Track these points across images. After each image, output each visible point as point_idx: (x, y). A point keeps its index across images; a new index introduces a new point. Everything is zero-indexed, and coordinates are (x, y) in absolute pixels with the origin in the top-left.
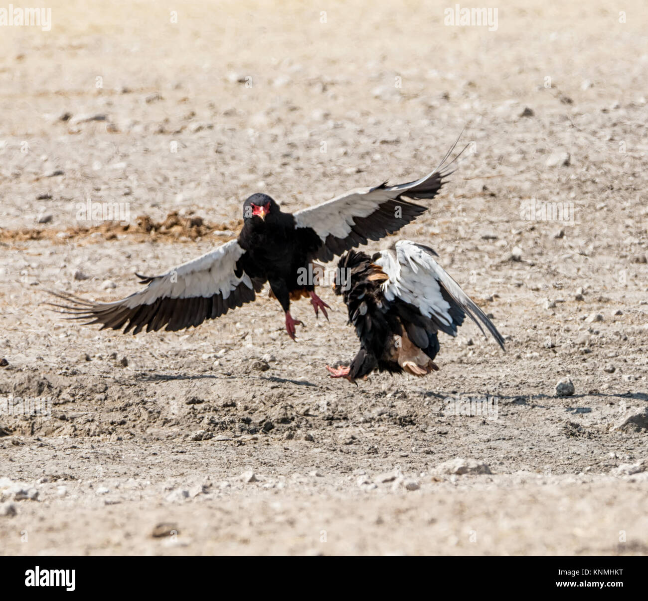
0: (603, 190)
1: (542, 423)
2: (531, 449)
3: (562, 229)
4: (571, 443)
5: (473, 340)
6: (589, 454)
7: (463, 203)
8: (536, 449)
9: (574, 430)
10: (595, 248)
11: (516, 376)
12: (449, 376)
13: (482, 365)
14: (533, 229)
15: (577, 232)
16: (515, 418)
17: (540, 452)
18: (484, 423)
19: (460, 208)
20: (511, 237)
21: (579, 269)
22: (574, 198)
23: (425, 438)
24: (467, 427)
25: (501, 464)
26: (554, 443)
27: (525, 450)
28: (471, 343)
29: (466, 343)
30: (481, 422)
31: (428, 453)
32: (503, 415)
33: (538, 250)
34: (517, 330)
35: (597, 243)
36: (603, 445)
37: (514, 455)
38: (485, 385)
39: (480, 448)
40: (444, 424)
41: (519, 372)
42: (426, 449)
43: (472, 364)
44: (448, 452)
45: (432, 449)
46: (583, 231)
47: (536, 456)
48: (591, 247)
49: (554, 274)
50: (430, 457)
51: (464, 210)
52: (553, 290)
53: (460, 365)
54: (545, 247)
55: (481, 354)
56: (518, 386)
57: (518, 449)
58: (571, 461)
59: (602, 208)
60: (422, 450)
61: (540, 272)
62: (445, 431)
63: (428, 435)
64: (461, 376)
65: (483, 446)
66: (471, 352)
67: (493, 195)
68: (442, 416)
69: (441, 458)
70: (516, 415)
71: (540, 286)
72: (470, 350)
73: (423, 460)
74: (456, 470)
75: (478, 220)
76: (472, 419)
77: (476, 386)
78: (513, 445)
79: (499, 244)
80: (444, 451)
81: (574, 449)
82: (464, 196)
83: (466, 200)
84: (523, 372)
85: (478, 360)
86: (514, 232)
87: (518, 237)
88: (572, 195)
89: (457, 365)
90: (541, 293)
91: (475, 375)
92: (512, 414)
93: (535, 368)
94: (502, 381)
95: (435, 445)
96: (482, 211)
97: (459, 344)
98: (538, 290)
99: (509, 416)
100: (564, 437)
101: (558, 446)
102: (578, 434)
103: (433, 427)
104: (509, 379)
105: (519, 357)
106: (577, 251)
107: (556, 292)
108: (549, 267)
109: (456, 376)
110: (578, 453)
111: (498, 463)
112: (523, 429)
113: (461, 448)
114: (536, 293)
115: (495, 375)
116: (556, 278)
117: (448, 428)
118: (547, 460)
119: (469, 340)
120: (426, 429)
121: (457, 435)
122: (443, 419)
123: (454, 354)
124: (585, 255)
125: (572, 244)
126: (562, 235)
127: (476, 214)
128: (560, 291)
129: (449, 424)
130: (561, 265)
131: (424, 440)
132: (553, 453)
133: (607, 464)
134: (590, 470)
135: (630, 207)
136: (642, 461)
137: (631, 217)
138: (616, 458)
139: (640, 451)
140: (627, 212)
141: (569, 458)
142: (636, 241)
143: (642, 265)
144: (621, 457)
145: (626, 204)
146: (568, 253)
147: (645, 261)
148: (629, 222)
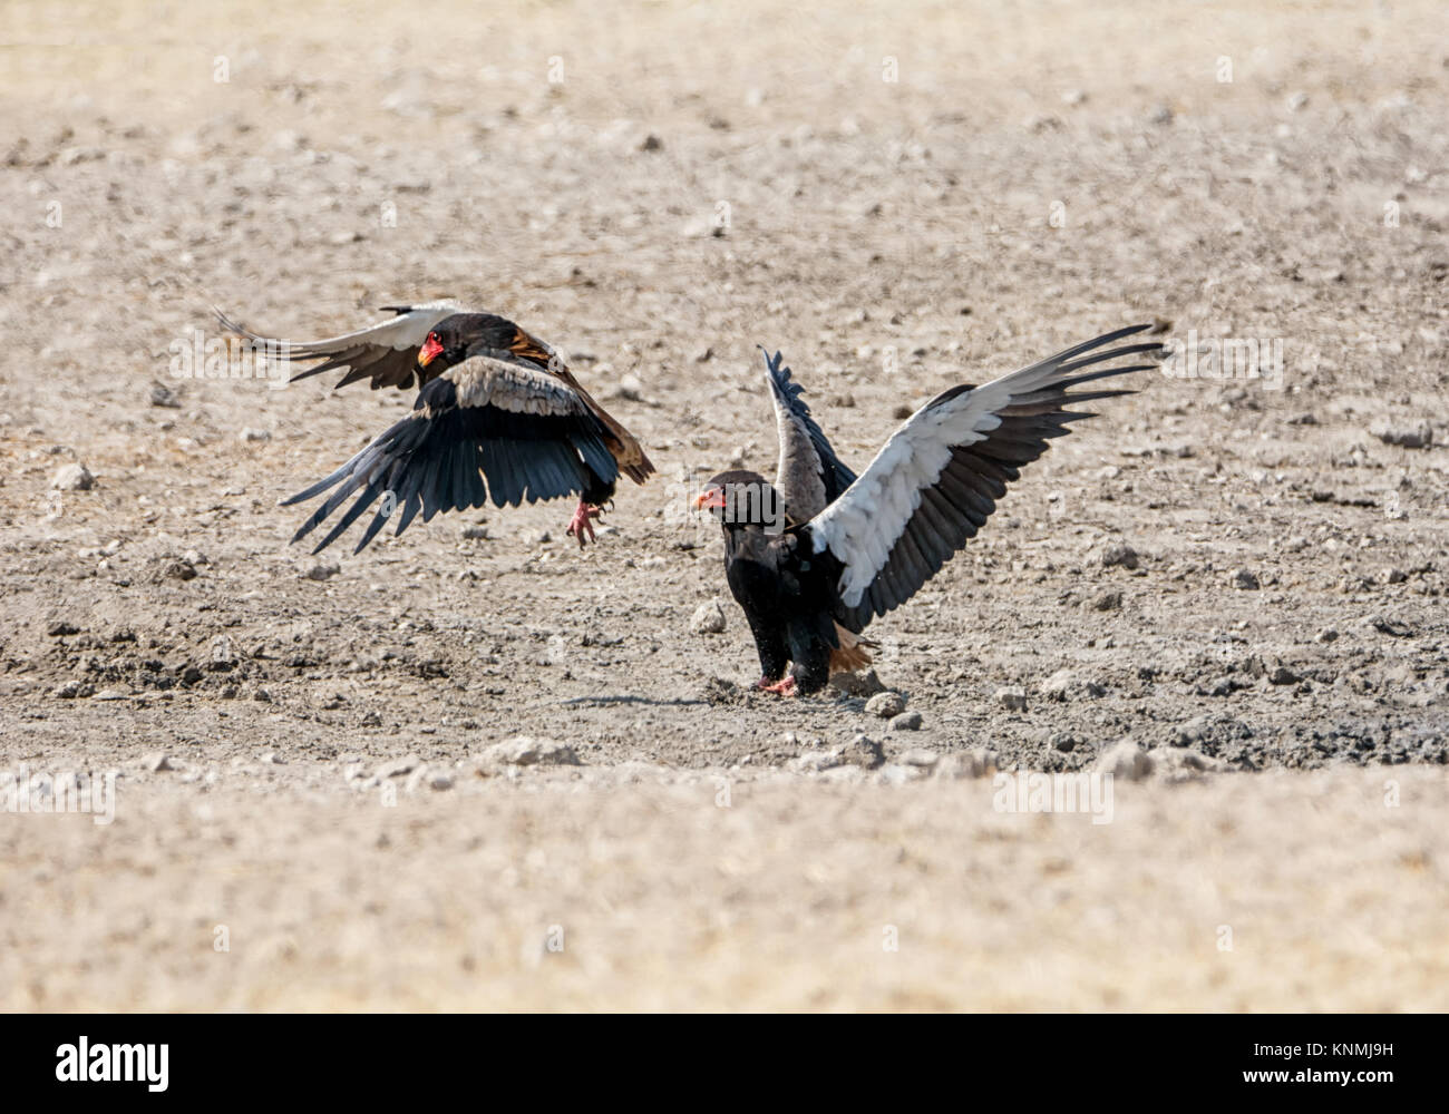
0: (780, 280)
1: (668, 679)
2: (649, 723)
3: (709, 345)
4: (718, 716)
5: (551, 533)
6: (749, 735)
7: (539, 297)
8: (658, 724)
9: (724, 693)
11: (624, 598)
12: (508, 595)
13: (567, 576)
14: (659, 345)
15: (735, 351)
16: (622, 670)
17: (664, 728)
18: (568, 676)
19: (532, 304)
20: (619, 358)
21: (737, 416)
22: (732, 293)
23: (464, 700)
24: (538, 684)
25: (597, 748)
26: (689, 714)
27: (638, 726)
28: (546, 539)
29: (539, 538)
30: (562, 675)
31: (469, 727)
32: (600, 665)
33: (666, 381)
34: (629, 518)
36: (774, 720)
37: (619, 733)
38: (570, 611)
39: (561, 720)
40: (498, 678)
41: (631, 590)
42: (467, 720)
43: (548, 574)
44: (504, 725)
45: (476, 720)
47: (657, 737)
48: (758, 379)
49: (695, 423)
50: (472, 734)
51: (539, 309)
52: (692, 450)
53: (527, 576)
54: (679, 375)
55: (564, 557)
56: (627, 615)
57: (626, 724)
58: (718, 746)
59: (778, 312)
60: (459, 721)
61: (670, 420)
62: (499, 689)
63: (471, 695)
64: (528, 596)
65: (565, 717)
66: (547, 555)
67: (590, 284)
68: (495, 662)
69: (492, 738)
70: (623, 665)
71: (669, 442)
72: (545, 550)
73: (461, 739)
74: (518, 756)
75: (563, 326)
76: (547, 670)
77: (554, 614)
78: (617, 716)
79: (598, 368)
80: (497, 724)
81: (723, 726)
82: (539, 286)
83: (544, 293)
84: (638, 591)
85: (560, 568)
86: (626, 348)
87: (634, 359)
88: (728, 286)
89: (522, 576)
90: (670, 453)
91: (553, 594)
92: (618, 663)
93: (657, 584)
94: (600, 606)
95: (483, 714)
96: (571, 311)
97: (527, 541)
98: (665, 448)
99: (613, 666)
100: (707, 704)
101: (697, 720)
102: (729, 699)
103: (479, 681)
104: (612, 602)
105: (631, 565)
106: (735, 384)
107: (697, 453)
108: (687, 410)
109: (520, 595)
110: (730, 732)
111: (591, 746)
112: (636, 688)
113: (528, 719)
114: (663, 453)
115: (589, 594)
116: (698, 429)
117: (505, 684)
118: (675, 743)
119: (544, 533)
120: (467, 684)
121: (520, 696)
122: (497, 669)
123: (518, 557)
124: (749, 391)
125: (727, 373)
126: (709, 355)
127: (560, 316)
128: (704, 453)
129: (507, 677)
130: (707, 409)
131: (462, 704)
132: (687, 732)
133: (779, 752)
134: (750, 762)
135: (829, 311)
136: (841, 747)
137: (830, 328)
138: (797, 742)
139: (838, 731)
140: (823, 319)
141: (714, 742)
142: (837, 369)
143: (848, 412)
144: (804, 742)
145: (822, 305)
146: (719, 388)
147: (851, 404)
148: (827, 336)
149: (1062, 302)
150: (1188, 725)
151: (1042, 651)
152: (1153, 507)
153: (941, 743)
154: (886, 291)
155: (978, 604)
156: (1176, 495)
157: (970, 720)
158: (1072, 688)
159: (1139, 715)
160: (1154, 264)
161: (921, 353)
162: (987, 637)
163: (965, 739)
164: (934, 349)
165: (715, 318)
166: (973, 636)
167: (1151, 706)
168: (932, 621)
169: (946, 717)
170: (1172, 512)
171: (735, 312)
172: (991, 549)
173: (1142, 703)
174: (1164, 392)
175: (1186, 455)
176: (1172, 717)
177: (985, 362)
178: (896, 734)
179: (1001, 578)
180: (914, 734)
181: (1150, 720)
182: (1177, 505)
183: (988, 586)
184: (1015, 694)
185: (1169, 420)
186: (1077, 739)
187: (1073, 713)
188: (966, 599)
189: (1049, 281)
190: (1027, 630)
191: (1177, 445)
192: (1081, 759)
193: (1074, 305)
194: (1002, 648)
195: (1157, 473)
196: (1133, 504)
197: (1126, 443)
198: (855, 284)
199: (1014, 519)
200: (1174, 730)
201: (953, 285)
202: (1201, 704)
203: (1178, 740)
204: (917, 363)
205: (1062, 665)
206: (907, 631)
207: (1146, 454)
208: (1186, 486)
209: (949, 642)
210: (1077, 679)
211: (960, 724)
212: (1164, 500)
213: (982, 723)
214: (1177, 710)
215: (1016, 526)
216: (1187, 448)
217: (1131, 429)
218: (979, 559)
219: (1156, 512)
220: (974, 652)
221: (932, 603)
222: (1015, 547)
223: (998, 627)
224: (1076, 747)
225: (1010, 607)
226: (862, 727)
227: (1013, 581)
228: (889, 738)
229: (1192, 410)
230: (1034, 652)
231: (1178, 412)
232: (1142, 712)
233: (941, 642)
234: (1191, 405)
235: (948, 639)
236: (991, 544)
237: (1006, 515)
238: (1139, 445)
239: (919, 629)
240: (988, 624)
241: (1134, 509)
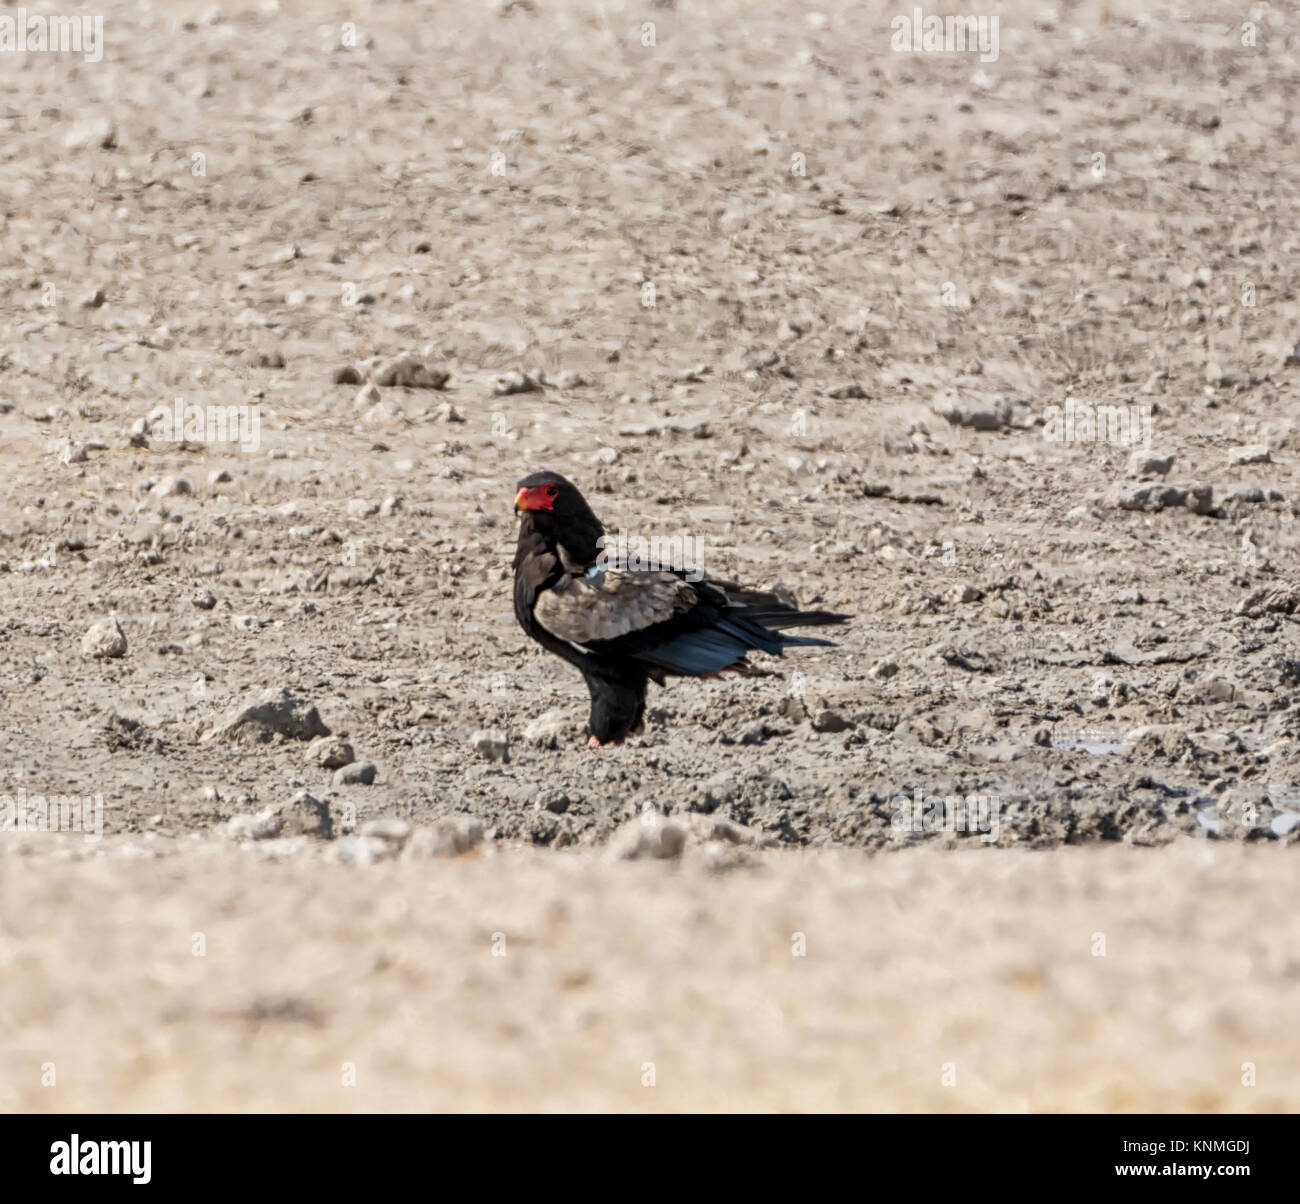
0: (188, 205)
1: (55, 717)
2: (33, 773)
3: (99, 287)
4: (118, 766)
6: (160, 788)
8: (42, 774)
9: (127, 736)
10: (174, 332)
14: (34, 286)
15: (132, 295)
17: (51, 780)
21: (135, 377)
22: (127, 220)
26: (82, 763)
27: (17, 777)
34: (3, 506)
35: (178, 323)
36: (190, 770)
41: (6, 601)
46: (146, 293)
47: (42, 791)
48: (163, 331)
49: (83, 386)
52: (80, 421)
56: (3, 632)
58: (119, 803)
59: (187, 246)
61: (51, 382)
71: (51, 411)
81: (126, 778)
84: (15, 602)
88: (122, 212)
90: (53, 427)
93: (39, 593)
98: (47, 419)
100: (105, 749)
101: (92, 770)
102: (134, 743)
105: (5, 569)
106: (132, 336)
107: (87, 426)
108: (72, 368)
110: (135, 785)
112: (15, 729)
114: (44, 426)
116: (86, 393)
124: (151, 346)
125: (123, 323)
126: (99, 301)
128: (95, 425)
130: (97, 367)
132: (80, 785)
133: (197, 811)
134: (160, 823)
135: (250, 245)
136: (276, 807)
137: (251, 268)
138: (218, 798)
139: (271, 784)
140: (242, 255)
141: (114, 797)
142: (262, 320)
143: (276, 374)
144: (227, 798)
145: (241, 238)
146: (112, 342)
147: (280, 365)
148: (247, 278)
149: (544, 237)
150: (711, 781)
151: (526, 686)
152: (662, 502)
153: (401, 802)
154: (323, 219)
155: (444, 623)
156: (691, 486)
157: (438, 773)
158: (564, 733)
159: (650, 769)
160: (660, 190)
161: (368, 300)
162: (457, 667)
163: (431, 798)
164: (384, 295)
165: (107, 253)
166: (439, 664)
167: (665, 757)
168: (386, 645)
169: (408, 769)
170: (686, 509)
171: (133, 246)
172: (459, 554)
173: (652, 754)
174: (674, 354)
175: (703, 434)
176: (691, 772)
177: (448, 312)
178: (343, 789)
179: (472, 591)
180: (366, 788)
181: (664, 776)
182: (693, 500)
183: (457, 600)
184: (494, 739)
185: (680, 390)
186: (572, 798)
187: (566, 765)
188: (430, 617)
189: (526, 209)
190: (507, 659)
191: (690, 422)
192: (578, 823)
193: (560, 240)
194: (477, 682)
195: (667, 458)
196: (638, 498)
197: (626, 420)
198: (281, 212)
199: (488, 514)
200: (695, 788)
201: (406, 214)
202: (727, 756)
203: (701, 801)
204: (363, 312)
205: (551, 704)
206: (355, 657)
207: (652, 433)
208: (705, 474)
209: (409, 671)
210: (572, 722)
211: (425, 777)
212: (676, 492)
213: (452, 776)
214: (698, 762)
215: (492, 524)
216: (704, 426)
217: (632, 401)
218: (445, 566)
219: (666, 509)
220: (442, 687)
221: (386, 621)
222: (490, 551)
223: (470, 654)
224: (572, 808)
225: (485, 628)
226: (301, 779)
227: (489, 595)
228: (336, 795)
229: (707, 377)
230: (517, 687)
231: (691, 379)
232: (654, 765)
233: (399, 672)
234: (707, 371)
235: (405, 668)
236: (460, 547)
237: (479, 510)
238: (641, 421)
239: (370, 655)
240: (458, 650)
241: (638, 504)
